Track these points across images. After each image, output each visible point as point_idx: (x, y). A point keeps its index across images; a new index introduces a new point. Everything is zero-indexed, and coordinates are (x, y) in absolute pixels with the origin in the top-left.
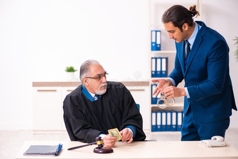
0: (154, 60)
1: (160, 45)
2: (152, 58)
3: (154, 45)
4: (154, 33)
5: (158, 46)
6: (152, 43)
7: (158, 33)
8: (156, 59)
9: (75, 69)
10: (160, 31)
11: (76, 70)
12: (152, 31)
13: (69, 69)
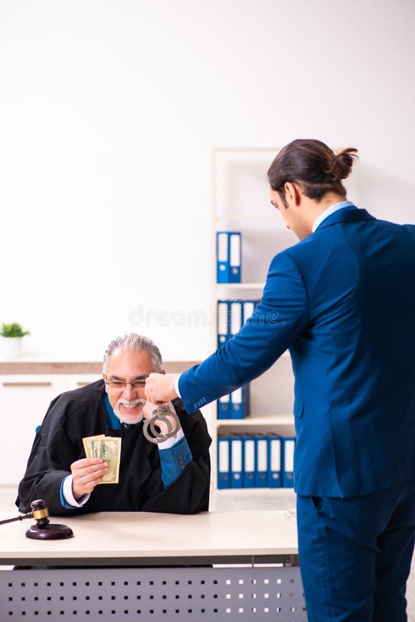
0: (224, 307)
1: (239, 268)
2: (219, 302)
3: (223, 268)
4: (224, 238)
5: (235, 271)
6: (219, 263)
7: (235, 239)
8: (229, 303)
9: (24, 330)
10: (239, 234)
11: (26, 333)
12: (218, 234)
13: (9, 330)
